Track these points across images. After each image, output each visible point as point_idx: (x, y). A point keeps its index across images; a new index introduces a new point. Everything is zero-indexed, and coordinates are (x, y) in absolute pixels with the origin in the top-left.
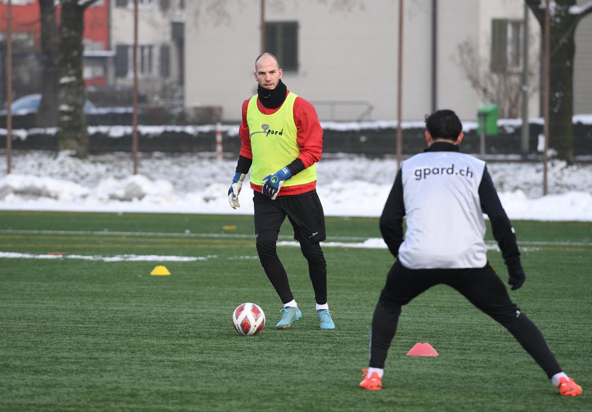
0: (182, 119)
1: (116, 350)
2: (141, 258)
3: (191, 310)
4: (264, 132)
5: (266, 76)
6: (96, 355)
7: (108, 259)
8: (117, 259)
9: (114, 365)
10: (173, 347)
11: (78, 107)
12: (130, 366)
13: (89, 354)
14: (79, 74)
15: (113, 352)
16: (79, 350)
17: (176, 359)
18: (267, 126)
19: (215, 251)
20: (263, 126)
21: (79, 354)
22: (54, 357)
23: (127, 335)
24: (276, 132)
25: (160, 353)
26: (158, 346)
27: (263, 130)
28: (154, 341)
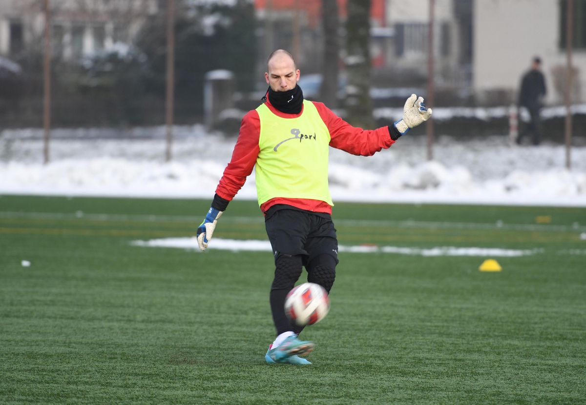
0: (472, 102)
1: (479, 351)
2: (462, 252)
3: (542, 309)
4: (296, 137)
5: (281, 80)
6: (460, 356)
7: (427, 253)
8: (435, 252)
9: (484, 367)
10: (541, 349)
11: (364, 89)
12: (502, 369)
13: (452, 356)
14: (366, 54)
15: (477, 354)
16: (440, 351)
17: (550, 362)
18: (298, 131)
19: (540, 245)
20: (293, 131)
21: (440, 355)
22: (415, 357)
23: (484, 336)
24: (310, 136)
25: (528, 356)
26: (523, 348)
27: (294, 136)
28: (516, 343)
